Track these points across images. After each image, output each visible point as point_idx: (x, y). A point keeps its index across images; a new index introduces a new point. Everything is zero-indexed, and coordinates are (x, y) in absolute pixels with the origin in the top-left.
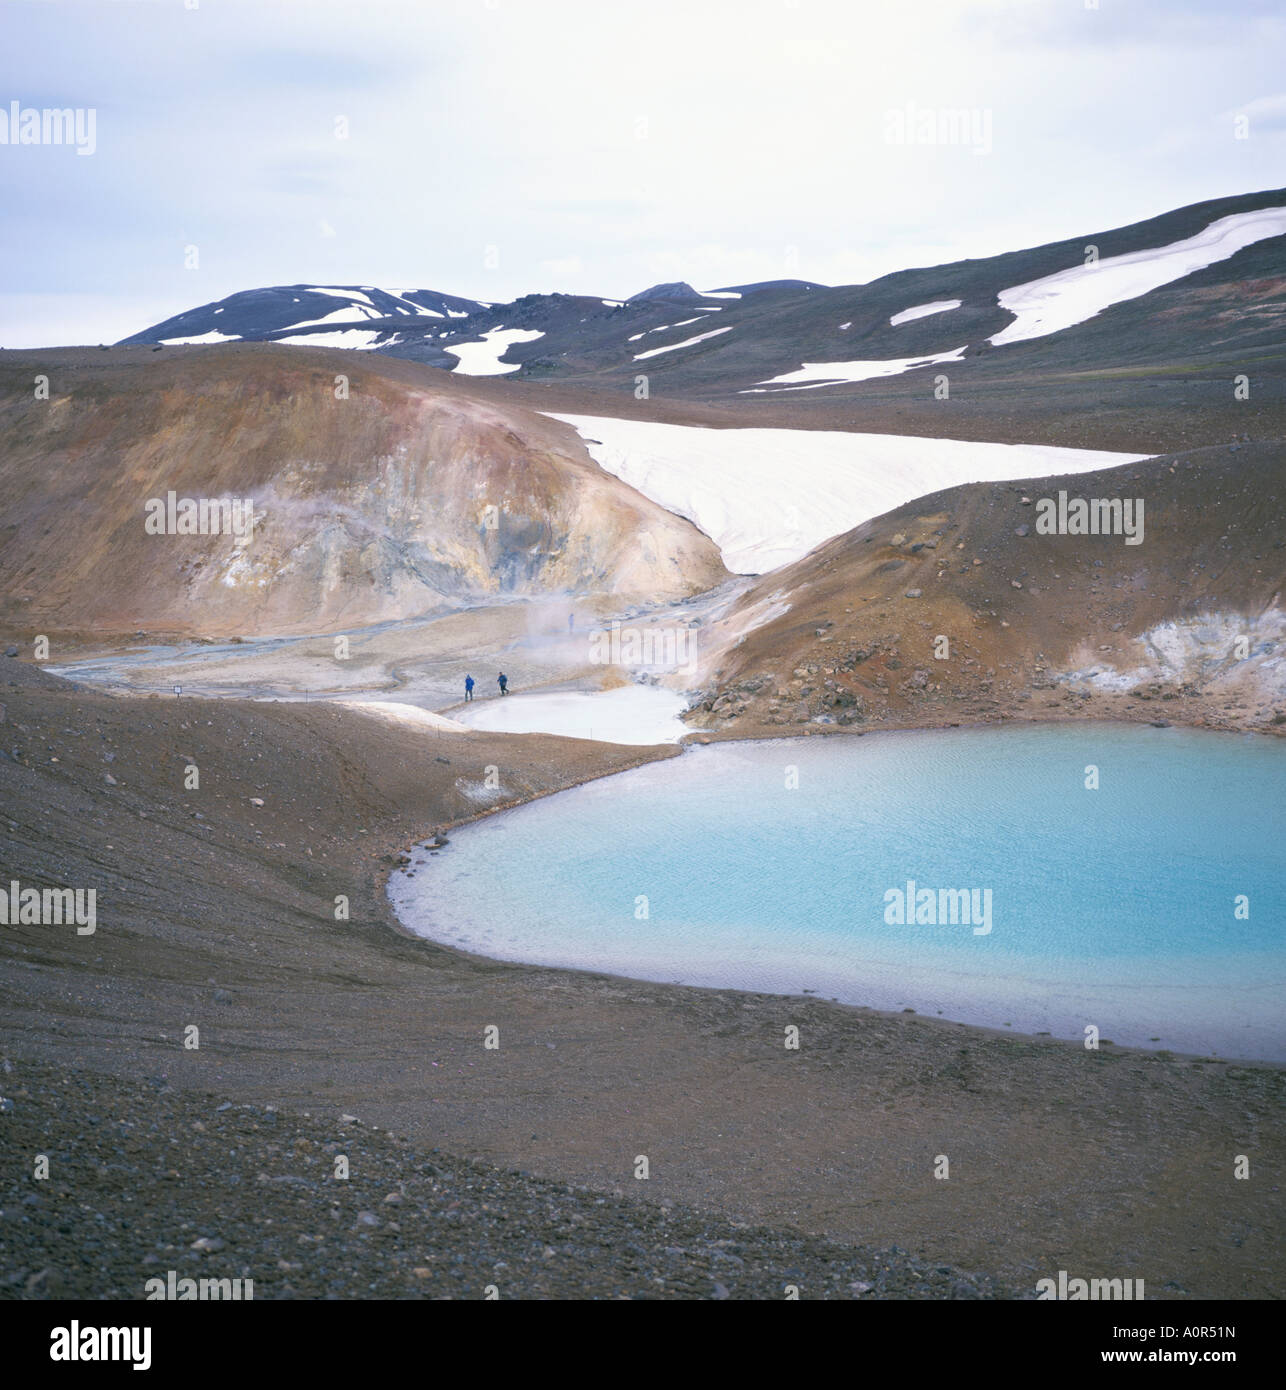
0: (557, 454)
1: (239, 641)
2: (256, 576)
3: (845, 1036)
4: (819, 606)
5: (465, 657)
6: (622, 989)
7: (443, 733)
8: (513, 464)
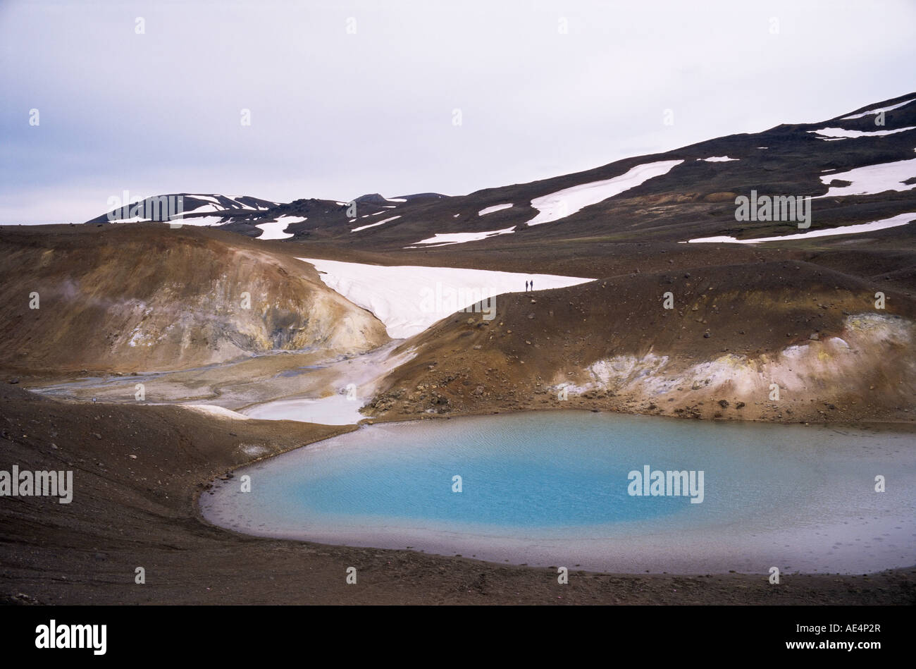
0: (304, 279)
1: (136, 375)
2: (146, 341)
3: (425, 569)
4: (432, 354)
5: (252, 382)
6: (314, 549)
7: (234, 420)
8: (281, 284)
